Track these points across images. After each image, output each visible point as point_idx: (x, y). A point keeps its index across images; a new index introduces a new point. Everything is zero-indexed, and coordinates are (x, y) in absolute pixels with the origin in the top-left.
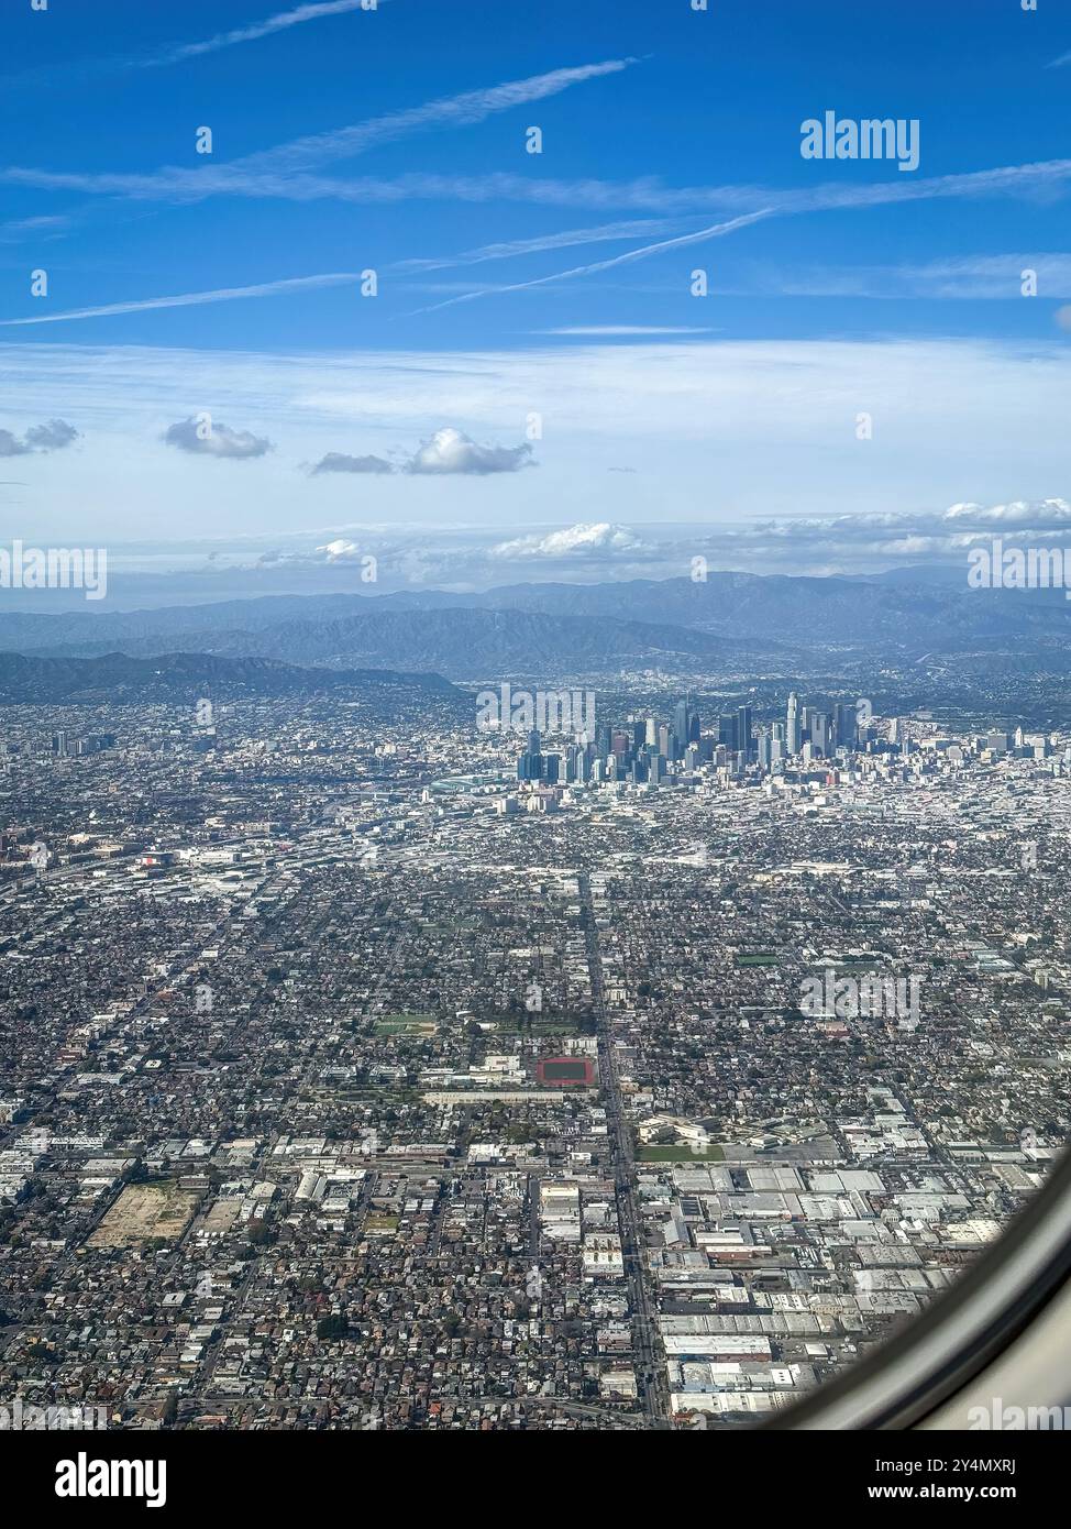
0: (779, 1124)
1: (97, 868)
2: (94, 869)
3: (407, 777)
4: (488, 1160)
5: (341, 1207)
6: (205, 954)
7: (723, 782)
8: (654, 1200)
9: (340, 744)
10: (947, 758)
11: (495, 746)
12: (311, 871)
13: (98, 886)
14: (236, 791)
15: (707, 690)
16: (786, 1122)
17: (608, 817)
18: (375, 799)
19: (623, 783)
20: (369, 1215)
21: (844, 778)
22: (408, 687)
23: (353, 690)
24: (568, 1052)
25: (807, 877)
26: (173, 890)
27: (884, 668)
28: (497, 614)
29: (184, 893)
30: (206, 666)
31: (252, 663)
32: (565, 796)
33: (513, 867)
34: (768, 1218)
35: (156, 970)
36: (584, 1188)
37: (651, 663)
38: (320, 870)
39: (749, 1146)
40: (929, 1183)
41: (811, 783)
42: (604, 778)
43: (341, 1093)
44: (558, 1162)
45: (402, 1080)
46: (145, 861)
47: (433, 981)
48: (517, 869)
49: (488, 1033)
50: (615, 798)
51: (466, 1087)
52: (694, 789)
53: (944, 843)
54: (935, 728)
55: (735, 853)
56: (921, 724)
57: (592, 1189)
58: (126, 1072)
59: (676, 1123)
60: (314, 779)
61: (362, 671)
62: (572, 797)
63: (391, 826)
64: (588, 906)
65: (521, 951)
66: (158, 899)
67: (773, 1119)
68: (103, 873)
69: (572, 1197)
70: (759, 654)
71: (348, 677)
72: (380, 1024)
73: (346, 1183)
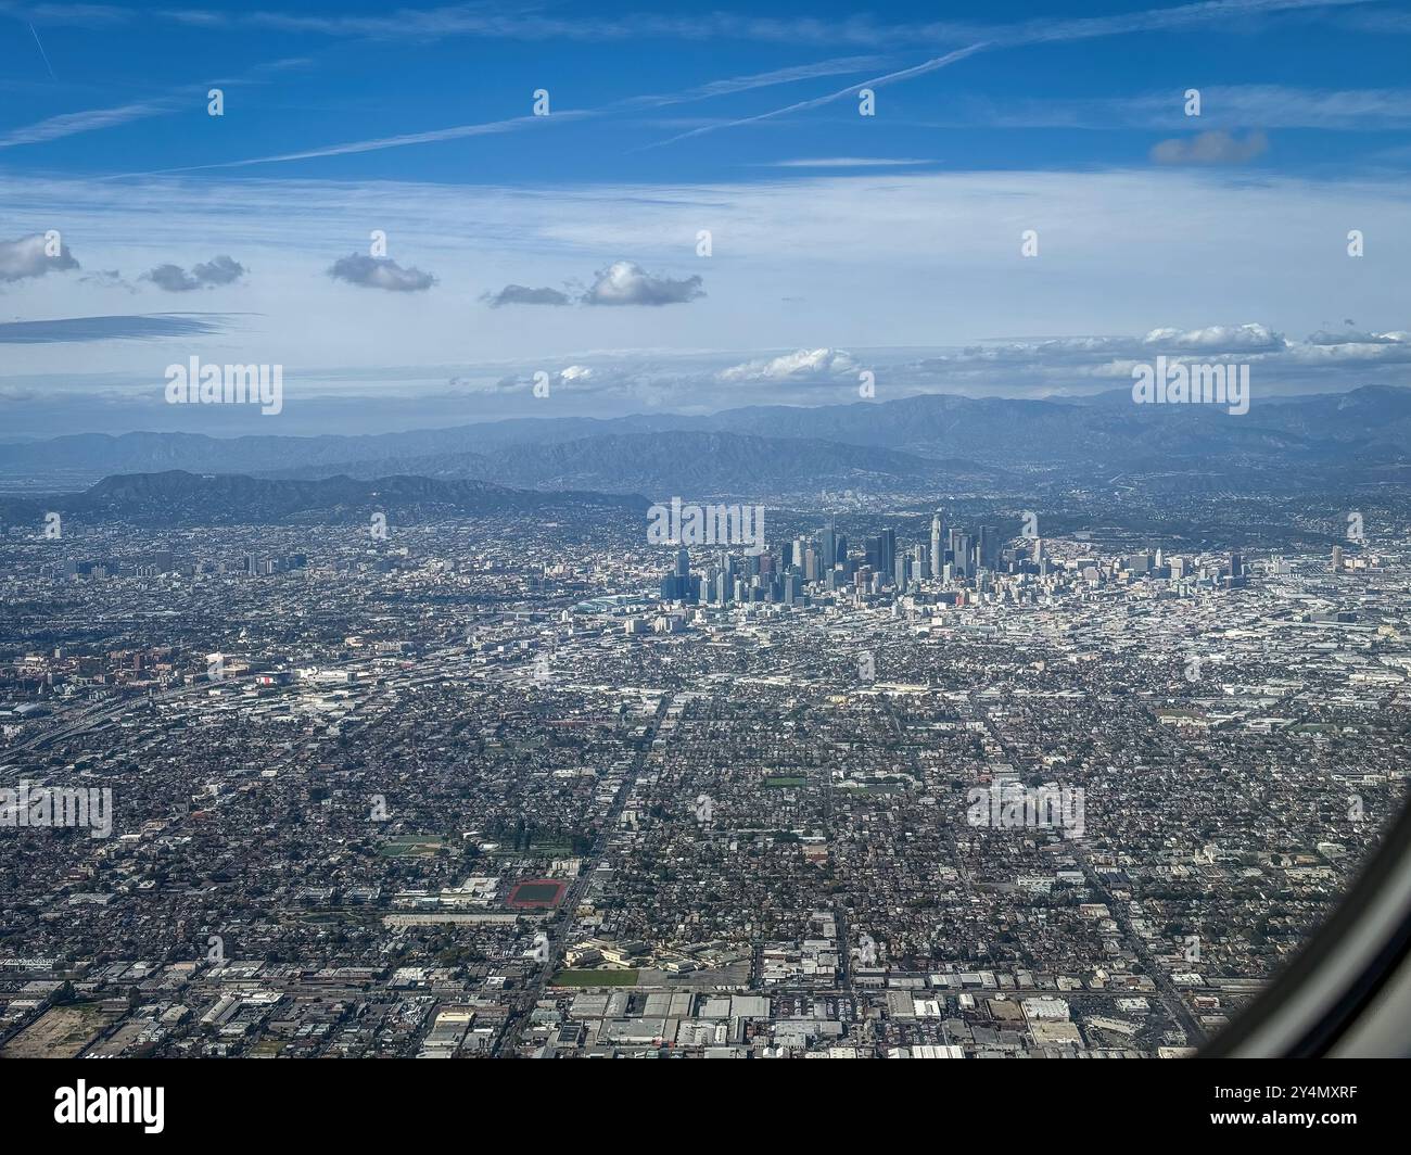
0: (706, 949)
1: (213, 688)
2: (210, 689)
3: (563, 597)
4: (406, 983)
5: (238, 1031)
6: (265, 773)
7: (855, 602)
8: (541, 1025)
9: (515, 563)
10: (1084, 578)
11: (659, 566)
12: (414, 690)
13: (205, 705)
14: (394, 611)
15: (897, 510)
16: (713, 947)
17: (727, 637)
18: (517, 618)
19: (758, 603)
20: (262, 1039)
21: (974, 598)
22: (609, 508)
23: (556, 511)
24: (549, 875)
25: (882, 697)
26: (273, 709)
27: (1076, 488)
28: (712, 437)
29: (280, 712)
30: (421, 488)
31: (465, 485)
32: (697, 616)
33: (606, 687)
34: (641, 1044)
35: (208, 789)
36: (480, 1014)
37: (853, 483)
38: (424, 689)
39: (665, 970)
40: (818, 1010)
41: (938, 604)
42: (745, 598)
43: (310, 914)
44: (475, 985)
45: (374, 901)
46: (263, 680)
47: (464, 801)
48: (611, 690)
49: (486, 854)
50: (744, 619)
51: (431, 910)
52: (824, 610)
53: (1032, 665)
54: (1088, 548)
55: (827, 674)
56: (1076, 544)
57: (488, 1014)
58: (118, 893)
59: (605, 948)
60: (476, 599)
61: (567, 492)
62: (703, 618)
63: (516, 645)
64: (654, 727)
65: (565, 771)
66: (253, 719)
67: (702, 944)
68: (218, 692)
69: (462, 1022)
70: (959, 475)
71: (555, 498)
72: (390, 844)
73: (258, 1007)
